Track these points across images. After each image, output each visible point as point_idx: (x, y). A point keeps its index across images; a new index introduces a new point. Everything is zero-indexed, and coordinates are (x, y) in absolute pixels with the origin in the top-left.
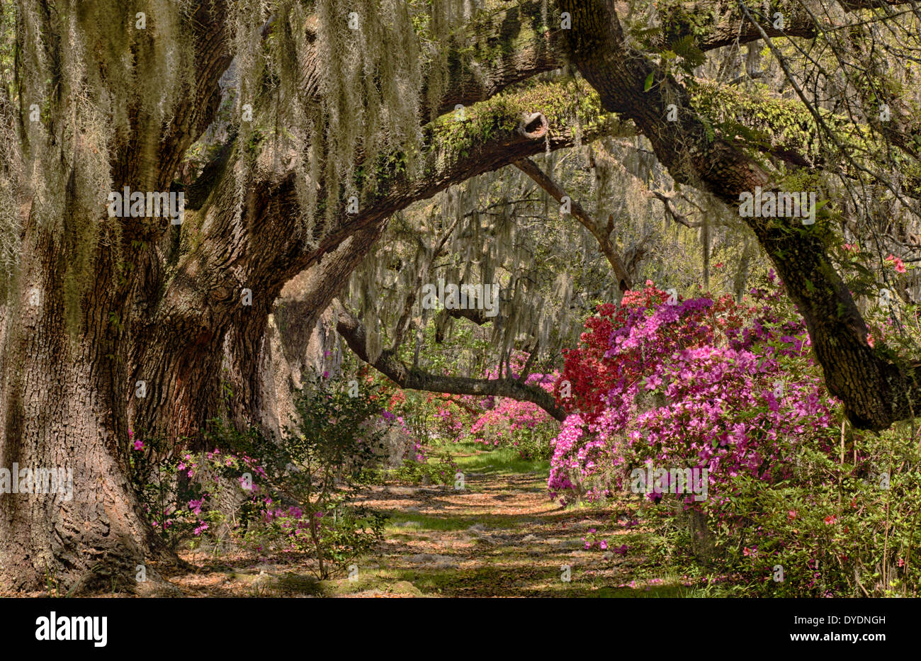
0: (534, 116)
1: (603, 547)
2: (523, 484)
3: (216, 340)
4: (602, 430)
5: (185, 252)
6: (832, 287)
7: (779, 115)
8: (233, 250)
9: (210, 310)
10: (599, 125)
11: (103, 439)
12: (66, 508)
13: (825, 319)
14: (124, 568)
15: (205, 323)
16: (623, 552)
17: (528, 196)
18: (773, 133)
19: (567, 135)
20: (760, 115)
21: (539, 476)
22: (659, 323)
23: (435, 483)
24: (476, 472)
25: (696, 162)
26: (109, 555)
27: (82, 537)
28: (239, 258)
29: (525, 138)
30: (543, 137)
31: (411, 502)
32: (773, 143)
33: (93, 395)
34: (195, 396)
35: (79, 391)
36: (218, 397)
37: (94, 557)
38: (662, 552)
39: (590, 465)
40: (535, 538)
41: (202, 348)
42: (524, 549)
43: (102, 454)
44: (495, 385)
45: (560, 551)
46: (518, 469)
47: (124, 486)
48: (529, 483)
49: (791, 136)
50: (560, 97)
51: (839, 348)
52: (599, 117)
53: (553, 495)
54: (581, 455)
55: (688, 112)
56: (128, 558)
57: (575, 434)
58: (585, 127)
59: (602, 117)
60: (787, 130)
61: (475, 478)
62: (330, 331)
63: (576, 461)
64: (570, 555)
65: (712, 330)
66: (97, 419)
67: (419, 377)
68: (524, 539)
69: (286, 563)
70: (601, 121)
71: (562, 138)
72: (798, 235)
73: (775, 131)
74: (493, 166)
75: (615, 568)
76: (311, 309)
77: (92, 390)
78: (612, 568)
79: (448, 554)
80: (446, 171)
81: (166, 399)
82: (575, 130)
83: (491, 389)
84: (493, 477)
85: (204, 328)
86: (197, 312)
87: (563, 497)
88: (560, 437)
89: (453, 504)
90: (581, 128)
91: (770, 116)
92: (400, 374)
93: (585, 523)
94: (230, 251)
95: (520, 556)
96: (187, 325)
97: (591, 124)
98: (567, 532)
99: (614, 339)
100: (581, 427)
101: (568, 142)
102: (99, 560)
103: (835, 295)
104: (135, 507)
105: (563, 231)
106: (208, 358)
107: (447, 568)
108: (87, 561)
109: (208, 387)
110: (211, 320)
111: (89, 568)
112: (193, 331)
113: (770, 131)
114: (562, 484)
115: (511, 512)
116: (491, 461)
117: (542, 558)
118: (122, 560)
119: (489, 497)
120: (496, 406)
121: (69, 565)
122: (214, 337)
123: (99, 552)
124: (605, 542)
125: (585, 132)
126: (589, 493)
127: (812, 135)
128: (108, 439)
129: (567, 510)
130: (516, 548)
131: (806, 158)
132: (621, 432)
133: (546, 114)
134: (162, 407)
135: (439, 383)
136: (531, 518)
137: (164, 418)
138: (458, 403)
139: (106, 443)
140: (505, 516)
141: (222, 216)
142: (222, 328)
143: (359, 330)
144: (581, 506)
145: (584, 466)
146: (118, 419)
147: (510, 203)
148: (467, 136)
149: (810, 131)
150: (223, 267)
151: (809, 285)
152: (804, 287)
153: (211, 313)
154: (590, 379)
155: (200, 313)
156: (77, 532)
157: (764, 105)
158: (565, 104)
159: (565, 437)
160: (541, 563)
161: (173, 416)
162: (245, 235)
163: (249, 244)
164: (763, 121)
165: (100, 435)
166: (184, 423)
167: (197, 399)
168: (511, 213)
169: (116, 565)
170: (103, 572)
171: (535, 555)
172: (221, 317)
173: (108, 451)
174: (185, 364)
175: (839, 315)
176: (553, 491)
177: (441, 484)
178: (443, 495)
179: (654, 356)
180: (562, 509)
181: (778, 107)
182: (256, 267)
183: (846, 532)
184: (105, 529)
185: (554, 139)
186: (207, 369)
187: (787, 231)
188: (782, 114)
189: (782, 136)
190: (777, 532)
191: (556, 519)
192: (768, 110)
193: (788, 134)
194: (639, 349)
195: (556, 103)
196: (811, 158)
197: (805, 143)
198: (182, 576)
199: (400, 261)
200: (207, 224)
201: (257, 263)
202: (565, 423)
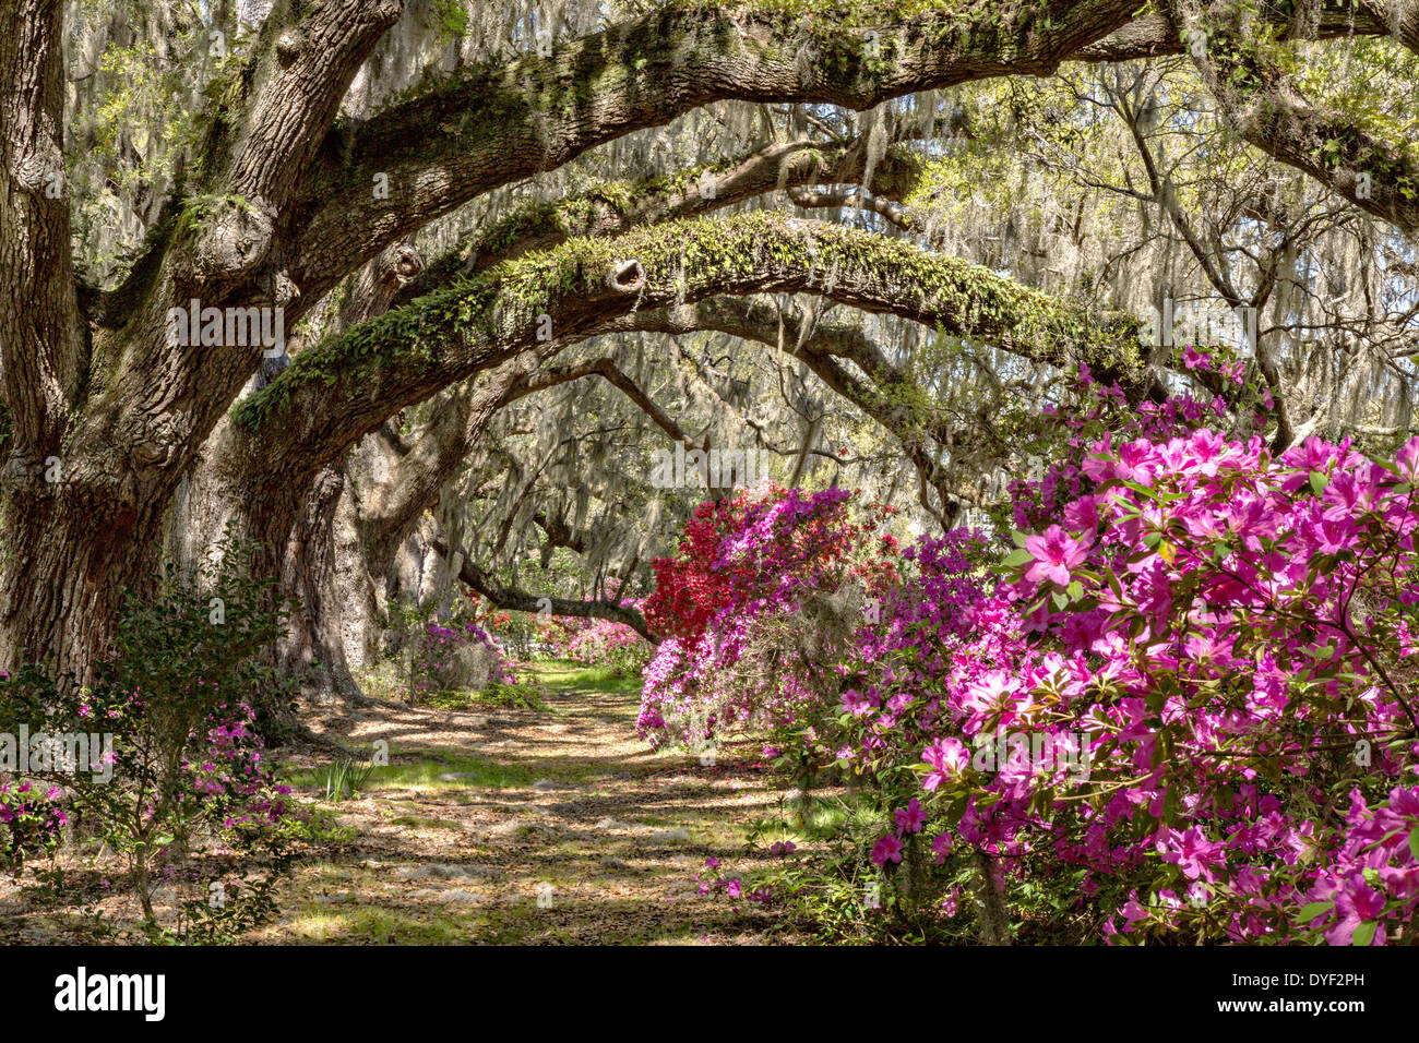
0: (629, 264)
3: (145, 523)
4: (702, 658)
5: (99, 390)
7: (931, 272)
8: (169, 386)
9: (134, 476)
10: (709, 278)
15: (126, 496)
18: (923, 294)
19: (668, 289)
20: (909, 271)
28: (177, 398)
29: (616, 291)
30: (639, 291)
32: (923, 307)
34: (115, 604)
38: (848, 913)
39: (687, 700)
41: (124, 534)
44: (590, 607)
49: (946, 299)
50: (661, 242)
52: (710, 268)
53: (643, 734)
54: (678, 687)
57: (671, 662)
58: (692, 280)
60: (940, 291)
63: (671, 694)
70: (711, 273)
71: (662, 294)
73: (926, 292)
80: (516, 333)
81: (69, 610)
82: (679, 284)
83: (587, 611)
85: (125, 504)
86: (112, 479)
87: (654, 738)
88: (653, 665)
90: (687, 282)
91: (920, 273)
94: (163, 388)
96: (97, 498)
97: (699, 277)
100: (678, 654)
101: (669, 299)
106: (134, 549)
110: (136, 492)
112: (108, 507)
113: (920, 291)
114: (653, 721)
116: (584, 680)
120: (593, 625)
122: (142, 518)
125: (691, 287)
126: (684, 733)
127: (972, 298)
129: (658, 756)
131: (962, 326)
133: (643, 263)
134: (63, 620)
137: (66, 637)
138: (558, 623)
141: (152, 334)
142: (154, 504)
144: (675, 752)
145: (680, 702)
148: (543, 287)
149: (969, 292)
150: (154, 412)
153: (136, 483)
155: (117, 480)
157: (913, 259)
158: (667, 250)
159: (659, 666)
161: (81, 634)
162: (186, 363)
163: (193, 378)
164: (912, 279)
166: (98, 644)
172: (151, 487)
174: (96, 559)
176: (643, 728)
180: (652, 752)
182: (204, 414)
185: (653, 294)
186: (134, 565)
188: (935, 271)
189: (934, 299)
191: (643, 771)
192: (918, 266)
193: (942, 296)
195: (656, 249)
196: (968, 326)
197: (963, 307)
201: (205, 407)
202: (660, 649)
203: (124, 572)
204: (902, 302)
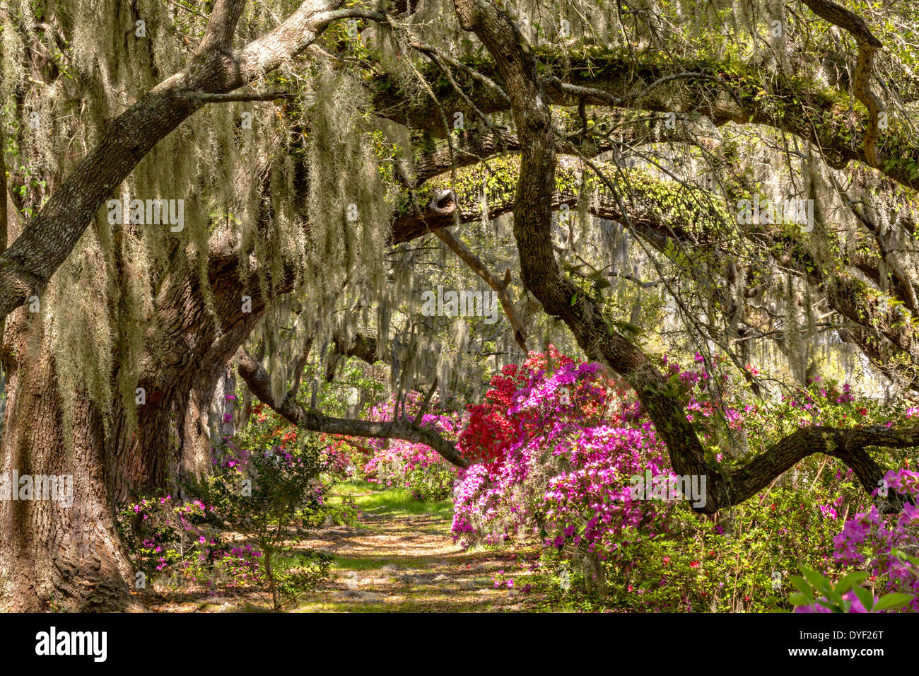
0: (445, 193)
1: (510, 585)
2: (419, 525)
3: (167, 399)
4: (502, 479)
6: (682, 427)
7: (667, 196)
8: (184, 319)
9: (163, 372)
10: (504, 202)
11: (94, 490)
12: (65, 547)
13: (678, 446)
14: (113, 597)
16: (527, 590)
17: (426, 244)
18: (661, 211)
19: (474, 210)
20: (650, 195)
21: (434, 518)
22: (557, 384)
23: (338, 524)
24: (372, 513)
25: (602, 347)
26: (100, 586)
27: (78, 571)
28: (189, 326)
29: (436, 213)
30: (453, 212)
31: (321, 542)
32: (662, 221)
33: (88, 453)
34: (147, 447)
35: (77, 449)
36: (167, 448)
37: (88, 588)
38: (560, 590)
39: (490, 511)
40: (445, 578)
41: (155, 406)
42: (436, 587)
43: (94, 502)
44: (391, 428)
45: (469, 589)
46: (412, 510)
47: (111, 529)
48: (425, 525)
49: (678, 215)
50: (469, 176)
51: (685, 464)
52: (504, 195)
53: (456, 538)
54: (482, 501)
55: (597, 317)
56: (116, 589)
57: (477, 482)
58: (491, 203)
59: (507, 195)
60: (674, 209)
61: (372, 519)
62: (231, 373)
63: (477, 507)
64: (478, 592)
65: (605, 389)
66: (91, 472)
67: (316, 418)
68: (436, 579)
69: (232, 596)
70: (506, 198)
71: (470, 213)
72: (662, 395)
73: (664, 211)
74: (407, 237)
75: (520, 604)
76: (219, 355)
77: (87, 449)
78: (517, 603)
79: (371, 591)
81: (122, 451)
82: (483, 206)
83: (386, 432)
84: (389, 518)
85: (157, 388)
86: (151, 374)
87: (464, 540)
88: (463, 484)
89: (361, 545)
90: (488, 205)
91: (659, 197)
92: (298, 416)
93: (489, 564)
94: (181, 321)
95: (434, 592)
97: (496, 201)
98: (471, 573)
99: (517, 397)
100: (482, 476)
101: (475, 217)
102: (91, 590)
103: (684, 431)
104: (119, 547)
105: (459, 278)
106: (160, 414)
107: (374, 602)
108: (82, 591)
109: (158, 440)
110: (163, 381)
111: (83, 597)
113: (659, 210)
114: (464, 527)
115: (416, 553)
116: (386, 502)
117: (454, 595)
118: (111, 591)
119: (394, 538)
120: (391, 446)
121: (67, 594)
122: (165, 396)
123: (92, 584)
124: (512, 582)
125: (491, 208)
126: (489, 536)
127: (697, 214)
128: (99, 490)
129: (468, 553)
130: (430, 586)
131: (692, 235)
132: (521, 482)
133: (456, 191)
134: (118, 457)
135: (336, 425)
136: (438, 559)
137: (120, 467)
138: (349, 442)
139: (97, 493)
140: (411, 557)
141: (175, 290)
142: (172, 388)
143: (259, 372)
144: (480, 549)
145: (485, 512)
146: (107, 473)
147: (409, 250)
149: (695, 210)
150: (175, 334)
151: (669, 426)
152: (665, 426)
153: (163, 375)
154: (493, 432)
155: (154, 375)
156: (74, 567)
157: (653, 186)
158: (473, 182)
159: (467, 485)
160: (454, 599)
161: (128, 465)
162: (194, 307)
163: (199, 314)
164: (653, 201)
165: (93, 486)
166: (137, 471)
167: (149, 451)
168: (408, 259)
169: (106, 595)
170: (95, 601)
171: (448, 593)
172: (172, 378)
173: (98, 500)
175: (687, 444)
176: (455, 534)
177: (343, 525)
178: (349, 536)
179: (552, 414)
180: (463, 551)
181: (667, 189)
182: (203, 335)
183: (706, 574)
184: (97, 566)
185: (464, 213)
186: (159, 424)
187: (656, 392)
188: (670, 195)
189: (669, 215)
190: (653, 574)
191: (460, 561)
192: (657, 191)
193: (675, 213)
194: (539, 407)
195: (465, 182)
196: (695, 234)
197: (690, 221)
198: (160, 605)
199: (300, 305)
200: (162, 296)
201: (204, 332)
202: (468, 472)
203: (153, 428)
204: (645, 217)
